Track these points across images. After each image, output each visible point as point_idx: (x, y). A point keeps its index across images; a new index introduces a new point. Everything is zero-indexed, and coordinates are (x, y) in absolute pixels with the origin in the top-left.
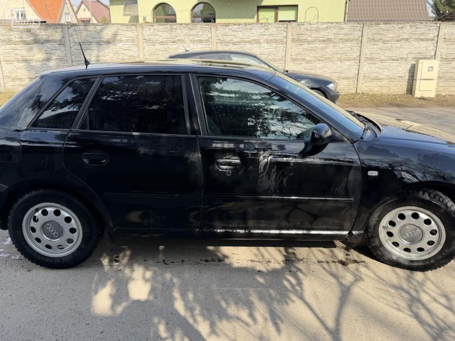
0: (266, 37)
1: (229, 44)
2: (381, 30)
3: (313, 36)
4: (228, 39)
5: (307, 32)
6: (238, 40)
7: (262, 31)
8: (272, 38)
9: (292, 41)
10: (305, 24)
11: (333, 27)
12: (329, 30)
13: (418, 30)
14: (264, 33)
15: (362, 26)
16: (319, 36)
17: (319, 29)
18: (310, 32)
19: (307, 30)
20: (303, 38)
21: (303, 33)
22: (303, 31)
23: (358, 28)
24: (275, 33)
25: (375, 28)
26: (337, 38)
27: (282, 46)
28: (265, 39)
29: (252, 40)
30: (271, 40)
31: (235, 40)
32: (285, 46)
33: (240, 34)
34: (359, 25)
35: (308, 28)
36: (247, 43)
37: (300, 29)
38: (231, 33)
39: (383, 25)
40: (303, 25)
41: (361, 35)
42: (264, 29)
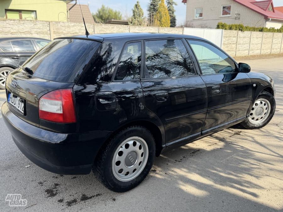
0: (35, 30)
1: (8, 34)
2: (103, 29)
3: (66, 30)
4: (7, 30)
5: (62, 28)
6: (15, 31)
7: (32, 25)
8: (40, 31)
9: (54, 33)
10: (61, 22)
11: (77, 25)
12: (75, 27)
13: (120, 29)
14: (34, 27)
15: (93, 25)
16: (70, 30)
17: (69, 26)
18: (64, 28)
19: (62, 27)
20: (61, 32)
21: (60, 28)
22: (60, 27)
23: (91, 27)
24: (42, 27)
25: (100, 27)
26: (81, 32)
27: (47, 36)
28: (35, 31)
29: (26, 32)
30: (40, 32)
31: (12, 31)
32: (49, 36)
33: (16, 27)
34: (91, 25)
35: (63, 25)
36: (23, 34)
37: (58, 26)
38: (8, 26)
39: (104, 26)
40: (60, 23)
41: (93, 31)
42: (33, 24)
